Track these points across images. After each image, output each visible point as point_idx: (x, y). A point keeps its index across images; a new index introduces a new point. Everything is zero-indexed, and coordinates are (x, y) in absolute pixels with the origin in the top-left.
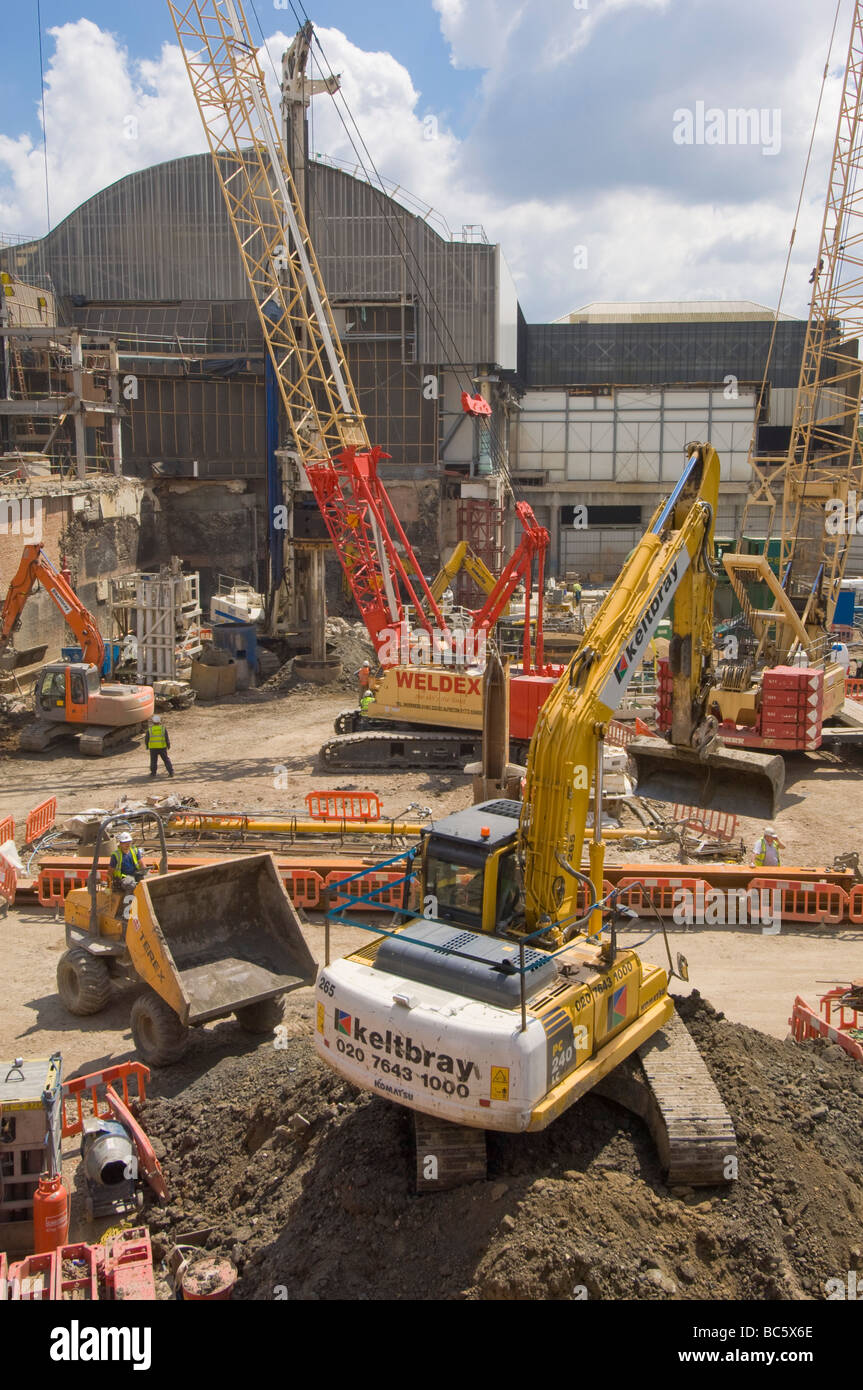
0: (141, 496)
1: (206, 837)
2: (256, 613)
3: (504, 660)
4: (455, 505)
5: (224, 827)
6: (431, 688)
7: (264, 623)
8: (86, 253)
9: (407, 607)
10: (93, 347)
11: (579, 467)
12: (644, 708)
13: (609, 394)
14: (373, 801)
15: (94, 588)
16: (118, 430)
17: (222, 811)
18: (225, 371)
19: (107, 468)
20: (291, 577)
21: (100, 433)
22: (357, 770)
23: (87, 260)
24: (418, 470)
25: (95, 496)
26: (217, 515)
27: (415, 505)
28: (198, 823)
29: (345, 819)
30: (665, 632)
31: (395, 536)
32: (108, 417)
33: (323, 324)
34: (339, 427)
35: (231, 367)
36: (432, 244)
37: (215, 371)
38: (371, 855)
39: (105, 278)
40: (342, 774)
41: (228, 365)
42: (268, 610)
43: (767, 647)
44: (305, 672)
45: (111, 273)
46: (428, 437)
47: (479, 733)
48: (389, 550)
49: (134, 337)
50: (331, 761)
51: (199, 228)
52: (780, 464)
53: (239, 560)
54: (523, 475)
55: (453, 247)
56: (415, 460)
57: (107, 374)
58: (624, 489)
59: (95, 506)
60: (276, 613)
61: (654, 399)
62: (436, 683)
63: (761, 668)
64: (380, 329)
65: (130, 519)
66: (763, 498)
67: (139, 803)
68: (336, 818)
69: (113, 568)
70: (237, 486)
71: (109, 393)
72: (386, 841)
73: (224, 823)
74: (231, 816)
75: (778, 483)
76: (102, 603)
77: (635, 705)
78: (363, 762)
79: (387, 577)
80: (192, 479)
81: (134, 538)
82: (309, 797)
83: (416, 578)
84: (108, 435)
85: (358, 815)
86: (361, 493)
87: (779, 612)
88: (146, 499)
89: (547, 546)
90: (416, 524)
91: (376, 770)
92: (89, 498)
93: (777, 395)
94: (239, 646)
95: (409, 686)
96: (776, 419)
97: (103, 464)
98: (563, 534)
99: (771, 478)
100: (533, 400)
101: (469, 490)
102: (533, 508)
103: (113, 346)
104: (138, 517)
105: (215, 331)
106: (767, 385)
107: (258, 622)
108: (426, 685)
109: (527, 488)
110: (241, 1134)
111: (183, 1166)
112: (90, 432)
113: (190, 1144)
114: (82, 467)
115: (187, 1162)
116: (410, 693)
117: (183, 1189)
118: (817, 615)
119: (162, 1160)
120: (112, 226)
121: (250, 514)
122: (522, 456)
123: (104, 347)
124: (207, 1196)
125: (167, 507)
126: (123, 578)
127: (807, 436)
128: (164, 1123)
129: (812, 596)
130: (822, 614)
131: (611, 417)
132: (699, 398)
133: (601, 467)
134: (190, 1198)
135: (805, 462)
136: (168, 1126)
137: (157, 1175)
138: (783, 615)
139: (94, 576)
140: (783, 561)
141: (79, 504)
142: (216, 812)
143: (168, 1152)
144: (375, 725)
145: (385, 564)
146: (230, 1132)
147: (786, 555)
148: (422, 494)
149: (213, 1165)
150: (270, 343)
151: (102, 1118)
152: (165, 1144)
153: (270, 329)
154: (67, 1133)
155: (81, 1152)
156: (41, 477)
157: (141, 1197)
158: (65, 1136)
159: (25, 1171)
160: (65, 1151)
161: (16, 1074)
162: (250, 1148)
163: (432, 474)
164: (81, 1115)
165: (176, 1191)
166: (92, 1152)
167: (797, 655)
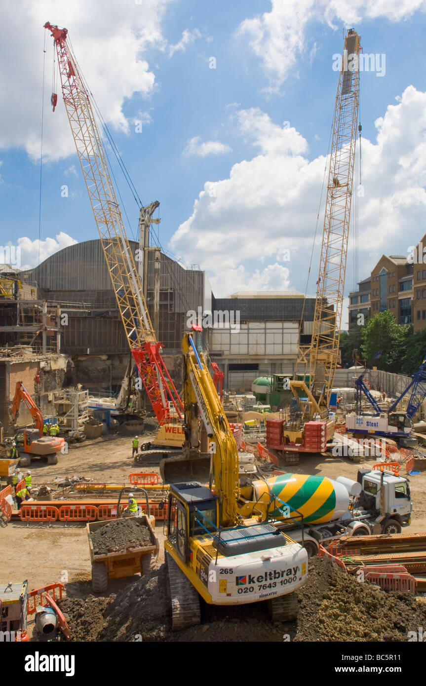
0: (67, 362)
1: (88, 492)
5: (96, 488)
6: (178, 433)
8: (51, 273)
9: (169, 402)
10: (51, 307)
11: (235, 350)
12: (261, 438)
13: (246, 323)
14: (156, 477)
15: (47, 396)
16: (59, 337)
17: (95, 482)
18: (100, 315)
19: (54, 351)
21: (52, 338)
22: (149, 465)
23: (50, 276)
24: (174, 351)
25: (49, 362)
26: (96, 368)
27: (173, 364)
28: (86, 487)
29: (144, 484)
30: (268, 410)
31: (166, 376)
32: (56, 332)
33: (140, 298)
34: (145, 335)
35: (103, 314)
36: (180, 271)
37: (97, 315)
38: (155, 498)
39: (57, 282)
40: (143, 466)
41: (102, 313)
43: (306, 414)
44: (129, 427)
45: (59, 280)
46: (178, 339)
48: (163, 380)
49: (67, 303)
50: (139, 462)
51: (93, 265)
52: (309, 348)
53: (104, 385)
54: (214, 353)
55: (187, 271)
56: (173, 347)
58: (252, 357)
59: (49, 365)
61: (262, 325)
62: (180, 431)
63: (304, 422)
65: (62, 370)
66: (303, 360)
67: (62, 479)
68: (141, 484)
69: (55, 389)
70: (104, 357)
71: (56, 323)
72: (161, 492)
73: (96, 486)
74: (99, 484)
75: (308, 355)
76: (50, 402)
78: (152, 462)
79: (162, 391)
80: (87, 355)
81: (63, 378)
82: (130, 476)
83: (173, 391)
84: (55, 339)
85: (149, 482)
86: (153, 360)
87: (309, 400)
88: (68, 362)
89: (223, 379)
90: (173, 371)
92: (47, 362)
93: (307, 324)
94: (103, 417)
95: (170, 432)
96: (306, 333)
97: (53, 349)
98: (229, 374)
99: (305, 353)
102: (218, 365)
103: (59, 306)
104: (65, 369)
105: (98, 301)
106: (303, 320)
108: (177, 431)
109: (216, 357)
110: (101, 610)
111: (77, 625)
112: (48, 338)
113: (80, 616)
114: (44, 350)
115: (79, 623)
116: (170, 435)
117: (77, 634)
118: (323, 402)
119: (68, 623)
120: (61, 264)
121: (109, 367)
122: (213, 346)
123: (55, 307)
124: (87, 637)
125: (77, 366)
126: (59, 392)
127: (318, 338)
128: (69, 607)
129: (321, 395)
130: (325, 402)
131: (246, 331)
132: (279, 325)
133: (243, 350)
134: (80, 638)
135: (317, 347)
136: (71, 609)
137: (66, 629)
138: (311, 403)
139: (47, 391)
140: (311, 383)
141: (42, 364)
142: (93, 482)
143: (71, 619)
144: (156, 447)
145: (161, 385)
146: (97, 610)
147: (312, 381)
148: (175, 360)
149: (90, 624)
150: (119, 305)
151: (44, 606)
152: (70, 616)
153: (119, 299)
154: (30, 612)
155: (35, 621)
156: (28, 355)
157: (60, 638)
158: (28, 614)
159: (12, 629)
160: (29, 620)
161: (9, 589)
162: (105, 616)
163: (179, 352)
164: (35, 605)
165: (74, 635)
166: (39, 621)
167: (317, 417)
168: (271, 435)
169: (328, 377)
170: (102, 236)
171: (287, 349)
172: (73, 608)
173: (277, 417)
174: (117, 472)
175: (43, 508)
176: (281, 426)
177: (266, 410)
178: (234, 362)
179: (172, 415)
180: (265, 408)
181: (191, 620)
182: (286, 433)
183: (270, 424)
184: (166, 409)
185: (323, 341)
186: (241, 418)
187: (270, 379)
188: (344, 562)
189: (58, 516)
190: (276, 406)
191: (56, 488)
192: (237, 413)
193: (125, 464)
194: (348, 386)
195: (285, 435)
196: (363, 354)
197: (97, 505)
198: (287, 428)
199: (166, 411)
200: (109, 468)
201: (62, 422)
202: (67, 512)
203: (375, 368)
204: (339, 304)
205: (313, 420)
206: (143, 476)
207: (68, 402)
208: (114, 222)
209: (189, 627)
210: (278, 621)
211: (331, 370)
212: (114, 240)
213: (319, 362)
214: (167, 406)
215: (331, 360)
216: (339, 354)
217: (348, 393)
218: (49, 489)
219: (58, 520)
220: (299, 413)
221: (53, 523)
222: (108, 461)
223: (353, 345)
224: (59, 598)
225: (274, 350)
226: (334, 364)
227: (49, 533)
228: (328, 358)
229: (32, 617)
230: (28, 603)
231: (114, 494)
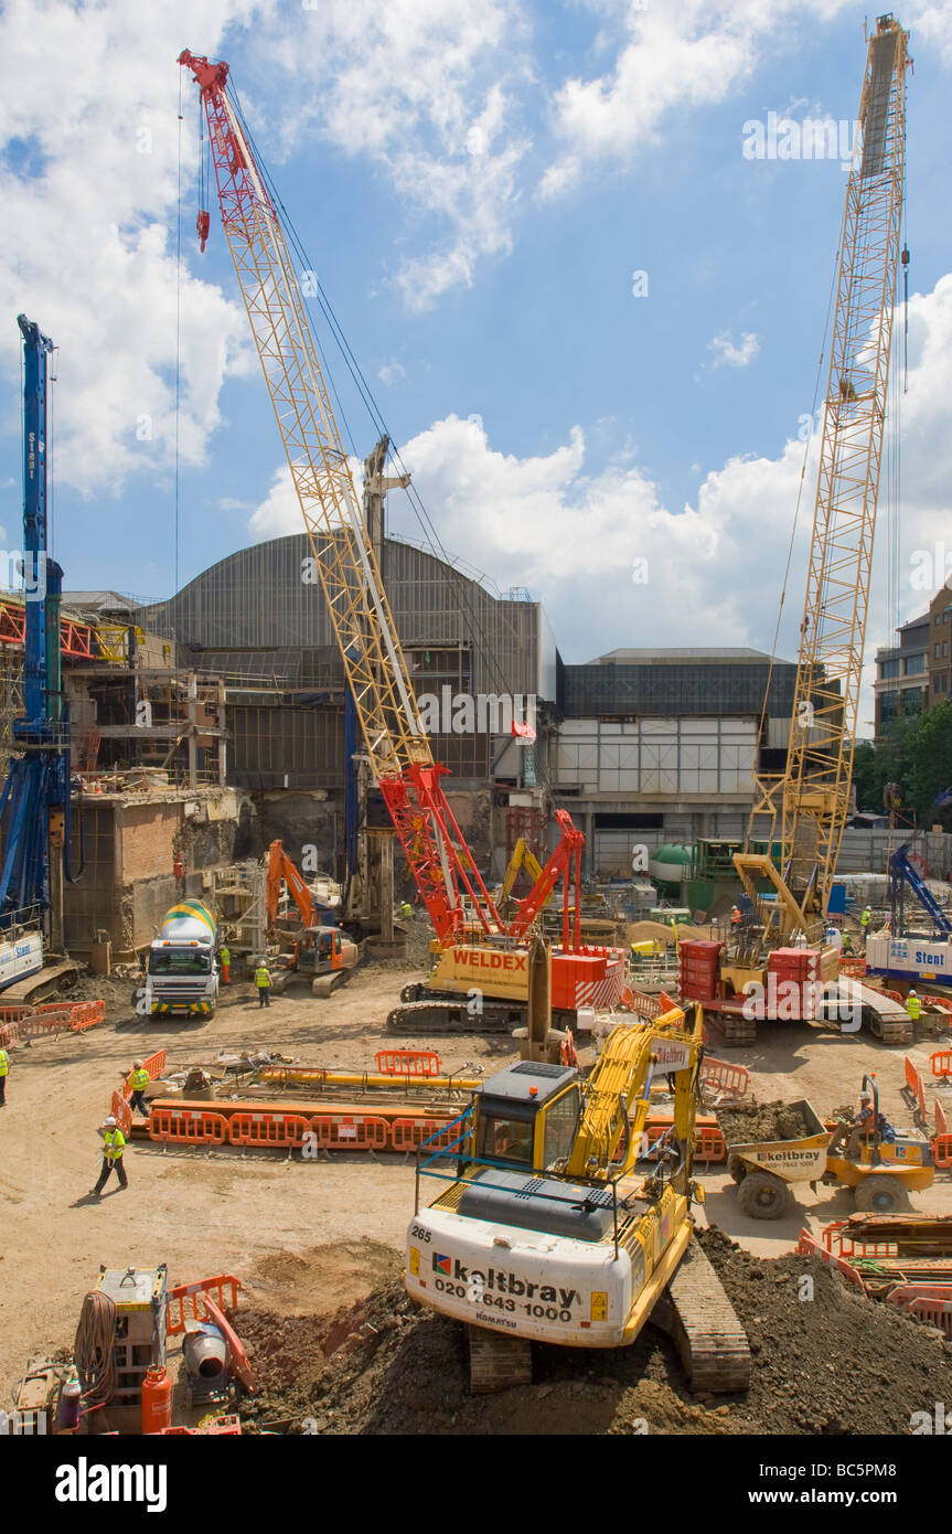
0: (240, 803)
1: (290, 1087)
2: (335, 901)
3: (547, 942)
4: (504, 812)
5: (306, 1079)
6: (483, 965)
7: (342, 909)
8: (203, 610)
9: (463, 896)
10: (206, 684)
11: (610, 782)
12: (668, 983)
13: (634, 722)
14: (433, 1060)
15: (200, 878)
16: (223, 750)
17: (304, 1065)
18: (309, 702)
19: (214, 780)
20: (364, 870)
21: (209, 753)
22: (420, 1033)
23: (203, 616)
24: (473, 783)
25: (203, 803)
26: (303, 819)
27: (470, 812)
28: (284, 1075)
29: (409, 1074)
30: (685, 918)
31: (455, 837)
32: (216, 740)
33: (395, 664)
34: (407, 746)
35: (317, 699)
36: (484, 603)
37: (304, 702)
38: (431, 1105)
39: (217, 629)
40: (407, 1036)
41: (315, 697)
42: (345, 898)
43: (772, 932)
44: (376, 950)
45: (222, 625)
46: (482, 756)
47: (525, 1003)
48: (450, 850)
49: (238, 676)
50: (400, 1025)
51: (294, 591)
52: (779, 779)
54: (562, 787)
55: (500, 603)
56: (470, 774)
57: (216, 705)
58: (648, 800)
59: (203, 811)
60: (351, 900)
61: (671, 727)
62: (488, 960)
63: (768, 949)
64: (442, 668)
65: (231, 822)
66: (766, 807)
67: (235, 1057)
68: (401, 1074)
69: (216, 862)
70: (320, 795)
71: (217, 720)
72: (445, 1094)
73: (306, 1075)
74: (312, 1070)
75: (778, 796)
76: (207, 890)
77: (660, 980)
78: (425, 1027)
79: (446, 871)
80: (284, 789)
81: (233, 838)
82: (379, 1055)
83: (471, 871)
84: (215, 753)
85: (420, 1071)
86: (426, 802)
87: (780, 900)
88: (244, 805)
89: (584, 846)
90: (471, 828)
91: (436, 1033)
92: (198, 804)
93: (775, 724)
95: (464, 962)
96: (774, 744)
97: (210, 777)
98: (596, 837)
99: (772, 791)
100: (568, 727)
101: (516, 800)
102: (571, 814)
103: (221, 683)
104: (237, 820)
105: (305, 670)
106: (766, 715)
107: (337, 908)
108: (479, 962)
109: (565, 799)
110: (320, 1337)
111: (270, 1364)
112: (200, 751)
113: (275, 1346)
114: (193, 779)
115: (272, 1361)
116: (465, 969)
117: (270, 1384)
118: (814, 905)
119: (251, 1358)
120: (225, 589)
121: (331, 817)
122: (561, 772)
123: (215, 684)
124: (289, 1391)
125: (262, 813)
126: (224, 870)
127: (801, 757)
128: (252, 1327)
129: (809, 889)
130: (818, 904)
131: (635, 740)
132: (709, 726)
133: (628, 783)
134: (275, 1391)
135: (799, 778)
136: (256, 1330)
137: (247, 1371)
138: (785, 904)
139: (201, 868)
140: (784, 859)
141: (190, 809)
142: (299, 1066)
143: (256, 1352)
144: (435, 996)
145: (445, 859)
146: (310, 1337)
147: (786, 855)
148: (476, 803)
149: (295, 1364)
150: (351, 680)
151: (201, 1321)
152: (254, 1346)
153: (351, 668)
154: (172, 1332)
155: (183, 1349)
156: (160, 788)
157: (233, 1390)
158: (168, 1334)
159: (135, 1363)
160: (170, 1347)
161: (128, 1281)
162: (327, 1350)
163: (484, 786)
164: (183, 1318)
165: (262, 1385)
166: (192, 1350)
167: (798, 938)
168: (692, 976)
169: (826, 847)
170: (311, 525)
171: (729, 784)
172: (261, 1330)
173: (705, 936)
174: (350, 1048)
175: (196, 1116)
176: (716, 958)
177: (680, 919)
178: (608, 810)
179: (468, 925)
180: (678, 916)
181: (513, 1372)
182: (726, 973)
183: (688, 952)
184: (456, 912)
185: (815, 764)
186: (623, 935)
187: (689, 849)
188: (859, 1270)
189: (227, 1133)
190: (704, 911)
191: (221, 1074)
192: (614, 925)
193: (370, 1030)
195: (723, 977)
197: (308, 1115)
198: (728, 963)
199: (456, 917)
200: (333, 1037)
201: (233, 934)
202: (245, 1127)
203: (937, 829)
204: (853, 678)
205: (790, 945)
206: (411, 1057)
207: (243, 892)
208: (338, 495)
209: (508, 1389)
210: (704, 1390)
211: (832, 831)
212: (338, 534)
213: (803, 811)
214: (459, 905)
215: (833, 808)
216: (851, 795)
217: (877, 886)
218: (207, 1075)
219: (227, 1143)
220: (756, 927)
221: (214, 1148)
222: (331, 1021)
223: (884, 774)
224: (231, 1306)
225: (698, 785)
226: (838, 817)
227: (208, 1169)
228: (826, 803)
229: (176, 1342)
230: (167, 1311)
231: (343, 1094)
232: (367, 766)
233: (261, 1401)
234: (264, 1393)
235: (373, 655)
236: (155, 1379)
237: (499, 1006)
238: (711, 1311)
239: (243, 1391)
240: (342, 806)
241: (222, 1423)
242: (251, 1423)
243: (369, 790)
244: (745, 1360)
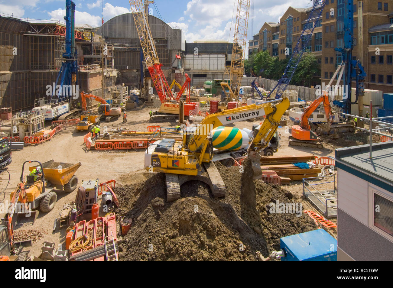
0: (117, 72)
1: (128, 135)
2: (138, 94)
3: (183, 101)
4: (174, 74)
7: (140, 95)
8: (108, 29)
9: (166, 92)
10: (109, 46)
11: (196, 67)
12: (208, 110)
14: (159, 128)
15: (108, 89)
16: (113, 61)
17: (131, 130)
18: (133, 50)
19: (111, 67)
20: (145, 87)
21: (110, 61)
22: (157, 122)
24: (168, 68)
25: (108, 72)
26: (131, 76)
27: (167, 74)
28: (126, 133)
31: (164, 80)
32: (111, 58)
33: (151, 42)
34: (154, 60)
36: (170, 29)
37: (131, 50)
38: (159, 138)
39: (111, 34)
40: (154, 123)
41: (134, 49)
42: (140, 93)
43: (228, 98)
44: (147, 104)
45: (113, 33)
46: (170, 62)
47: (179, 115)
48: (163, 82)
49: (117, 44)
50: (152, 120)
51: (129, 26)
52: (229, 67)
53: (135, 84)
54: (186, 69)
55: (173, 30)
56: (167, 66)
57: (111, 50)
58: (204, 71)
59: (108, 74)
60: (142, 93)
61: (208, 56)
62: (171, 106)
63: (227, 102)
64: (161, 43)
65: (115, 76)
66: (227, 73)
67: (115, 129)
68: (153, 131)
69: (112, 85)
70: (135, 71)
71: (112, 54)
72: (162, 135)
73: (132, 132)
74: (133, 131)
75: (229, 70)
76: (109, 92)
77: (206, 109)
78: (158, 120)
79: (162, 87)
80: (127, 69)
81: (116, 80)
82: (148, 127)
83: (167, 87)
84: (111, 61)
86: (158, 72)
87: (230, 92)
88: (118, 73)
89: (190, 81)
90: (167, 77)
91: (160, 122)
94: (135, 99)
96: (229, 60)
97: (110, 66)
98: (193, 79)
100: (188, 56)
101: (177, 71)
102: (188, 74)
103: (113, 45)
105: (132, 43)
106: (227, 54)
107: (139, 95)
109: (187, 71)
110: (134, 192)
111: (122, 200)
112: (108, 61)
113: (124, 195)
114: (106, 67)
116: (166, 108)
117: (122, 204)
118: (236, 93)
119: (118, 199)
120: (113, 24)
121: (137, 75)
122: (186, 66)
123: (111, 46)
124: (127, 206)
125: (122, 74)
126: (114, 87)
127: (234, 62)
128: (118, 191)
129: (235, 90)
131: (201, 59)
132: (216, 56)
133: (200, 67)
134: (123, 206)
135: (234, 67)
137: (117, 202)
139: (108, 87)
140: (231, 84)
141: (105, 74)
144: (160, 114)
145: (162, 84)
146: (132, 192)
148: (168, 72)
149: (128, 199)
150: (142, 45)
151: (106, 191)
152: (119, 196)
153: (142, 43)
154: (99, 194)
155: (102, 198)
156: (98, 69)
157: (114, 207)
158: (98, 195)
159: (90, 203)
160: (99, 198)
161: (89, 183)
162: (135, 195)
163: (170, 69)
164: (102, 191)
165: (120, 205)
166: (104, 198)
168: (213, 108)
169: (239, 81)
170: (133, 11)
171: (220, 68)
172: (120, 192)
173: (215, 99)
174: (141, 125)
175: (106, 143)
176: (217, 104)
178: (196, 74)
179: (167, 98)
180: (210, 95)
182: (219, 107)
183: (212, 103)
185: (237, 64)
186: (199, 100)
187: (212, 82)
189: (113, 147)
190: (215, 94)
191: (112, 133)
192: (197, 97)
193: (145, 122)
194: (248, 85)
195: (219, 108)
196: (255, 71)
197: (132, 141)
198: (220, 105)
199: (164, 97)
200: (137, 123)
201: (115, 102)
202: (118, 145)
203: (260, 77)
204: (244, 47)
205: (232, 101)
206: (153, 127)
207: (118, 92)
210: (216, 197)
211: (240, 78)
212: (139, 13)
213: (234, 74)
214: (165, 94)
215: (240, 73)
216: (244, 70)
217: (248, 89)
218: (109, 134)
219: (113, 149)
220: (225, 98)
221: (111, 150)
222: (138, 120)
223: (250, 66)
224: (113, 187)
225: (213, 68)
226: (241, 75)
227: (109, 155)
229: (101, 197)
230: (98, 190)
231: (140, 136)
232: (145, 64)
233: (120, 209)
234: (121, 207)
235: (146, 40)
236: (95, 206)
237: (173, 115)
238: (217, 179)
239: (116, 207)
240: (140, 73)
241: (111, 215)
242: (118, 214)
243: (145, 69)
244: (225, 190)
